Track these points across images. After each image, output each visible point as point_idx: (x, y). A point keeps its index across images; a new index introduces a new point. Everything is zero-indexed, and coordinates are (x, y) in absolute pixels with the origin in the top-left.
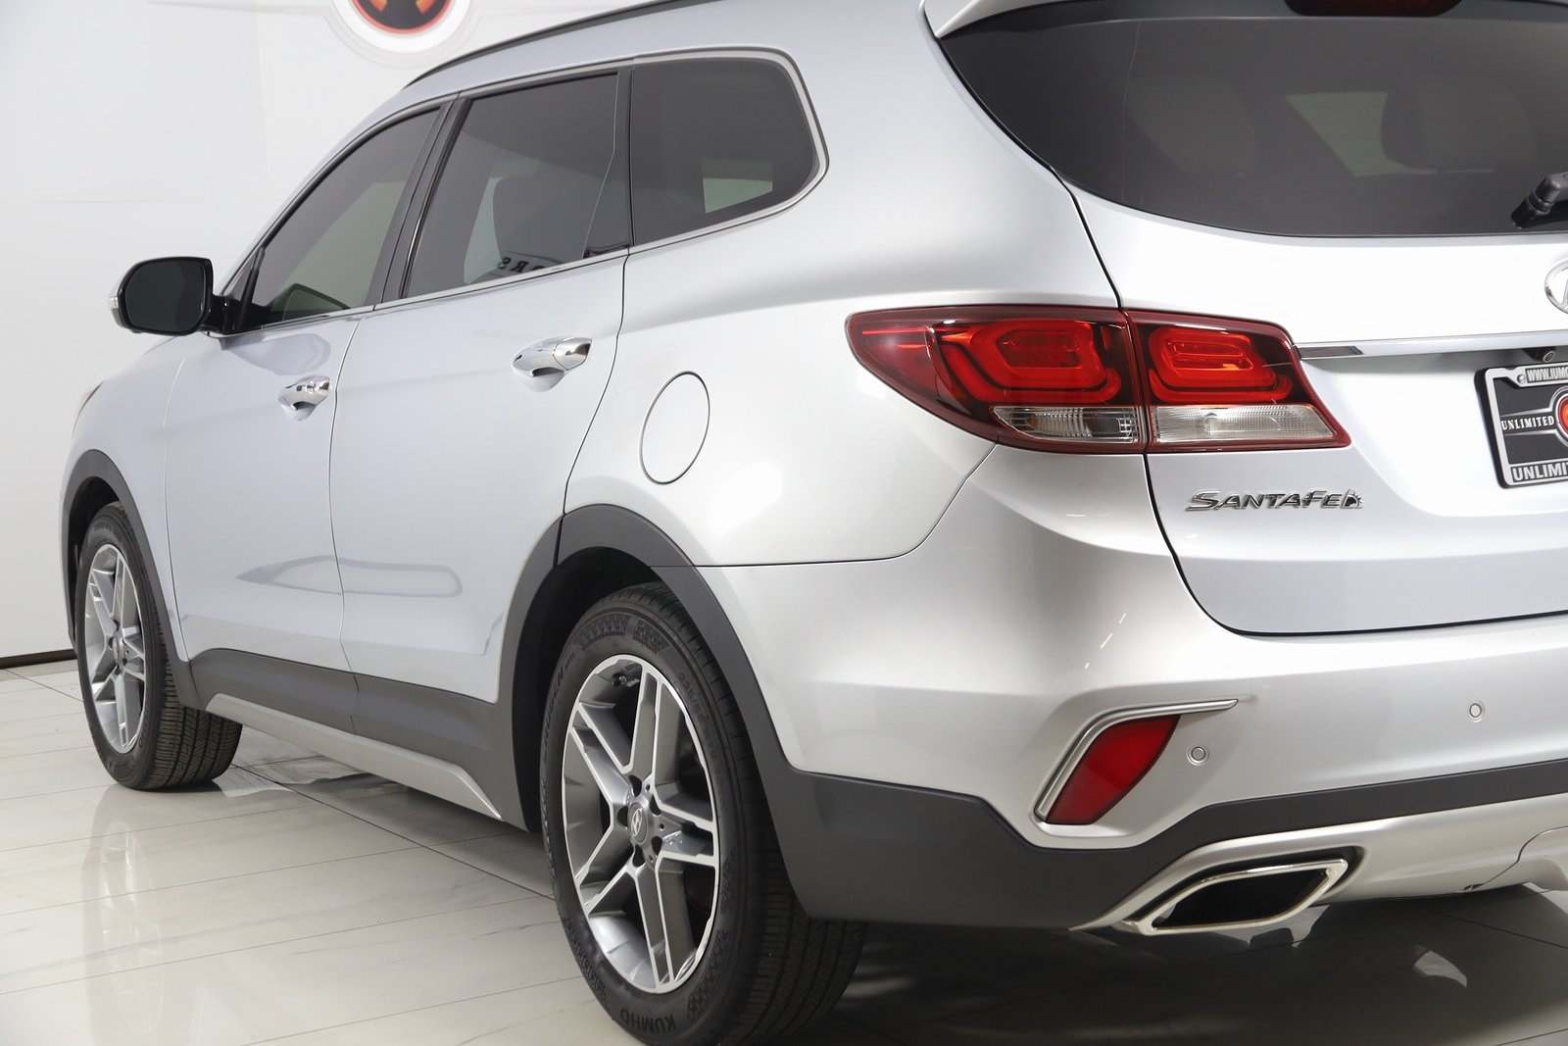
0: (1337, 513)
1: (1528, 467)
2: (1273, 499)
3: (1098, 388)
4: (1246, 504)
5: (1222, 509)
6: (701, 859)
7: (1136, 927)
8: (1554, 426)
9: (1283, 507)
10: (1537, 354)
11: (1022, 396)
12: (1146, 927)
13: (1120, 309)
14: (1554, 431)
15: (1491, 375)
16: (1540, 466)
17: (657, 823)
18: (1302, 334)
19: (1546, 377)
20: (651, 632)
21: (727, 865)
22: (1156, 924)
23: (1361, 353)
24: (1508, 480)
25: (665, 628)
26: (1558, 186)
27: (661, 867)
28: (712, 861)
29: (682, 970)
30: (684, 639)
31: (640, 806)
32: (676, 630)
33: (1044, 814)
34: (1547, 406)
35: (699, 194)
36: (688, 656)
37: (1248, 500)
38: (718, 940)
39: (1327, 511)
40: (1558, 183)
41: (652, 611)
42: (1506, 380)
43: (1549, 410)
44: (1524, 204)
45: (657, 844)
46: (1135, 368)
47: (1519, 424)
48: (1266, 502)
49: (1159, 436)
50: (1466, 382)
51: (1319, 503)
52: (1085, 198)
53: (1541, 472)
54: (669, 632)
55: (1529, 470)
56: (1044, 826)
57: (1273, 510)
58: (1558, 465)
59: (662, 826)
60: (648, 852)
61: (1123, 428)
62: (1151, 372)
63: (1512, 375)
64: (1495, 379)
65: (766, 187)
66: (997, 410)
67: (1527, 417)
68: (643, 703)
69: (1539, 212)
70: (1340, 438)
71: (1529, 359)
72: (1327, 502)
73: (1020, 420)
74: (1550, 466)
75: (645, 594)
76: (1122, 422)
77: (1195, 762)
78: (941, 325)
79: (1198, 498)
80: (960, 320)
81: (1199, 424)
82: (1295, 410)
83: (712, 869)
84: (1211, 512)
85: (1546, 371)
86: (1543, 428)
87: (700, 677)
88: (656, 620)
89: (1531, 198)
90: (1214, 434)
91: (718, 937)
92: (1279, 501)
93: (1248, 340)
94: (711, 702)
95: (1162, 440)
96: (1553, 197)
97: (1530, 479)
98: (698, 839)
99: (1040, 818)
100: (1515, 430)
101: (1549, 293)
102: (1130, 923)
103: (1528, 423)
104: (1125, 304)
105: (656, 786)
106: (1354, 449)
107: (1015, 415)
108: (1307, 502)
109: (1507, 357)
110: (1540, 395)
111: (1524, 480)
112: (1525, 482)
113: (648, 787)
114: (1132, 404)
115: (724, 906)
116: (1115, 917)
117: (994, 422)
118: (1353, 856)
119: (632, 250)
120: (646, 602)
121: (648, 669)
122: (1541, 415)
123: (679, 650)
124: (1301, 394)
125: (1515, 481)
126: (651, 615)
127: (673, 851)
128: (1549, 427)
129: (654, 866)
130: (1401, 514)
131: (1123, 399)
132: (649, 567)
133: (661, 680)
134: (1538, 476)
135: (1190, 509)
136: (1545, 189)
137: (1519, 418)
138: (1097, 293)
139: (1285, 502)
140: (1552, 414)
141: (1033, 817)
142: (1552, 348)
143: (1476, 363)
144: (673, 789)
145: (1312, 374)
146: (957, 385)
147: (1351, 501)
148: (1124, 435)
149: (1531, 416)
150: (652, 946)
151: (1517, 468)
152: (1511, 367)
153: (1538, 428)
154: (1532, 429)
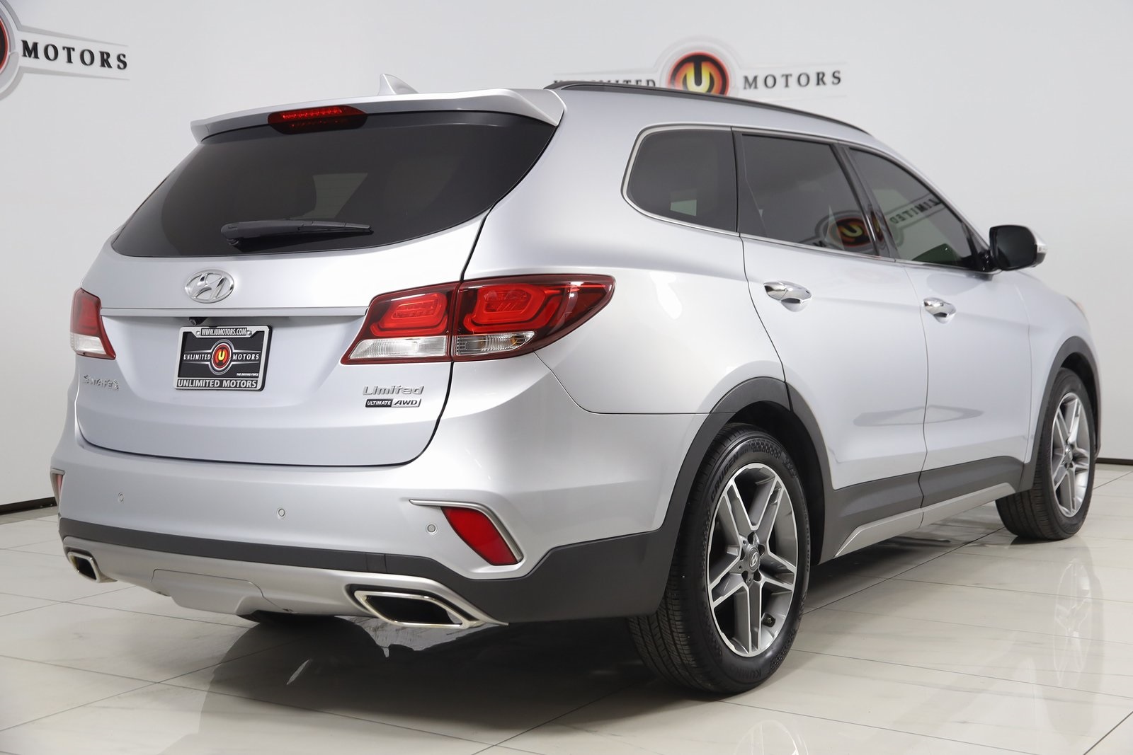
8: (210, 360)
15: (182, 330)
16: (193, 380)
19: (211, 333)
24: (175, 385)
34: (210, 349)
43: (210, 351)
47: (191, 357)
51: (108, 386)
53: (192, 384)
55: (186, 382)
58: (201, 381)
63: (192, 331)
64: (184, 332)
67: (197, 354)
70: (113, 355)
74: (197, 381)
85: (212, 330)
86: (204, 361)
97: (186, 386)
100: (190, 360)
103: (197, 358)
106: (116, 361)
108: (105, 385)
110: (207, 343)
111: (182, 386)
112: (184, 388)
122: (205, 354)
125: (178, 386)
128: (207, 361)
134: (190, 385)
137: (193, 354)
140: (211, 354)
147: (117, 387)
149: (199, 354)
151: (181, 379)
152: (194, 326)
153: (201, 360)
154: (198, 360)
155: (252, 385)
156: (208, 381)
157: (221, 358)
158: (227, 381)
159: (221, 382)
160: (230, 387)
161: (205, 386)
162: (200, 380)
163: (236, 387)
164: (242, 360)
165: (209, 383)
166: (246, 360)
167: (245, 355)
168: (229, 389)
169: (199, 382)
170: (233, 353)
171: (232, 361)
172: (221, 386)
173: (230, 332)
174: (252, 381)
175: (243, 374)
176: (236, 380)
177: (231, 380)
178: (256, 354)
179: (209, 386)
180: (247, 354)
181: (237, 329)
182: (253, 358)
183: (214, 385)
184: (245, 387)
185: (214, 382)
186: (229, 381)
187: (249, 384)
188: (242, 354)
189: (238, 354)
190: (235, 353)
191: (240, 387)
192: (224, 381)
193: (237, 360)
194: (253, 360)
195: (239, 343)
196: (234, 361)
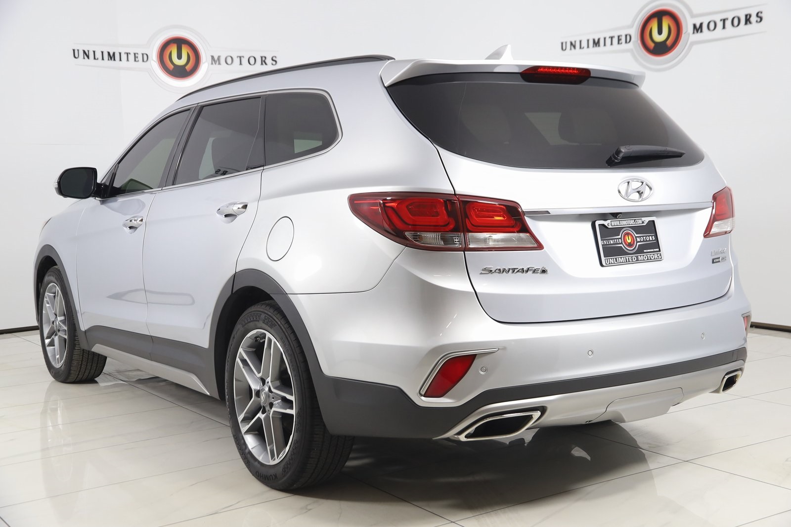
0: (539, 276)
1: (611, 259)
2: (514, 270)
3: (447, 225)
4: (503, 272)
5: (494, 274)
6: (288, 411)
7: (459, 438)
8: (621, 243)
9: (518, 273)
10: (615, 215)
11: (416, 228)
12: (462, 438)
13: (455, 194)
14: (621, 245)
15: (598, 223)
16: (616, 259)
17: (271, 397)
18: (525, 206)
19: (618, 224)
20: (270, 320)
21: (298, 414)
22: (466, 437)
23: (549, 213)
24: (604, 263)
25: (275, 318)
26: (623, 151)
27: (273, 414)
28: (293, 412)
29: (280, 456)
30: (283, 323)
31: (264, 390)
32: (279, 319)
33: (423, 393)
34: (619, 235)
35: (292, 145)
36: (284, 330)
37: (504, 270)
38: (295, 444)
39: (535, 275)
40: (623, 150)
41: (270, 312)
42: (603, 225)
43: (620, 237)
44: (611, 158)
45: (271, 405)
46: (460, 217)
47: (608, 242)
48: (511, 271)
49: (470, 245)
50: (588, 225)
51: (532, 271)
52: (441, 150)
53: (616, 261)
54: (277, 320)
55: (612, 260)
56: (423, 398)
57: (514, 274)
58: (623, 258)
59: (273, 398)
60: (267, 408)
61: (456, 241)
62: (467, 219)
63: (606, 223)
64: (599, 225)
65: (320, 143)
66: (407, 234)
67: (611, 239)
68: (266, 348)
69: (616, 161)
70: (540, 247)
71: (612, 217)
72: (534, 271)
73: (416, 238)
74: (620, 259)
75: (268, 305)
76: (455, 239)
77: (482, 373)
78: (386, 199)
79: (485, 269)
80: (393, 198)
81: (485, 240)
82: (522, 235)
83: (293, 415)
84: (490, 275)
85: (619, 222)
86: (617, 244)
87: (289, 338)
88: (272, 315)
89: (613, 155)
90: (491, 244)
91: (295, 442)
92: (516, 271)
93: (505, 208)
94: (293, 348)
95: (471, 246)
96: (621, 155)
97: (612, 263)
98: (287, 403)
99: (421, 395)
100: (607, 245)
101: (619, 192)
102: (456, 436)
103: (612, 242)
104: (457, 193)
105: (271, 382)
106: (545, 252)
107: (414, 236)
108: (527, 271)
109: (604, 216)
110: (616, 231)
111: (610, 264)
112: (610, 265)
113: (268, 382)
114: (460, 232)
115: (297, 430)
116: (450, 434)
117: (405, 238)
118: (543, 410)
119: (265, 167)
120: (268, 308)
121: (268, 335)
122: (616, 239)
123: (281, 328)
124: (525, 229)
125: (606, 264)
126: (270, 314)
127: (278, 408)
128: (619, 244)
129: (270, 414)
130: (563, 277)
131: (456, 230)
132: (269, 294)
133: (273, 339)
135: (481, 273)
136: (618, 152)
137: (608, 240)
138: (447, 188)
139: (518, 271)
140: (621, 238)
141: (419, 395)
142: (621, 213)
143: (593, 218)
144: (278, 383)
145: (529, 222)
146: (391, 223)
147: (544, 271)
148: (456, 244)
149: (613, 239)
150: (269, 446)
151: (607, 259)
152: (605, 220)
153: (615, 244)
154: (613, 244)
155: (658, 257)
156: (627, 258)
157: (629, 241)
158: (640, 256)
159: (637, 257)
160: (644, 260)
161: (627, 262)
162: (621, 258)
163: (648, 259)
164: (644, 241)
165: (629, 259)
166: (646, 241)
167: (645, 238)
168: (643, 261)
169: (621, 259)
170: (636, 237)
171: (637, 242)
172: (637, 260)
173: (631, 222)
174: (657, 254)
175: (648, 251)
176: (647, 255)
177: (643, 255)
178: (652, 236)
179: (629, 261)
180: (646, 236)
181: (635, 220)
182: (651, 239)
183: (632, 260)
184: (654, 259)
185: (632, 258)
186: (642, 256)
187: (656, 256)
188: (643, 237)
189: (640, 237)
190: (638, 237)
191: (651, 259)
192: (639, 257)
193: (641, 242)
194: (651, 241)
195: (638, 229)
196: (639, 242)
